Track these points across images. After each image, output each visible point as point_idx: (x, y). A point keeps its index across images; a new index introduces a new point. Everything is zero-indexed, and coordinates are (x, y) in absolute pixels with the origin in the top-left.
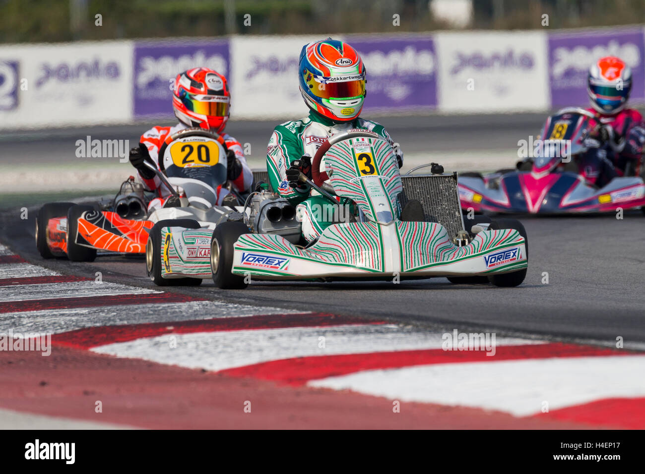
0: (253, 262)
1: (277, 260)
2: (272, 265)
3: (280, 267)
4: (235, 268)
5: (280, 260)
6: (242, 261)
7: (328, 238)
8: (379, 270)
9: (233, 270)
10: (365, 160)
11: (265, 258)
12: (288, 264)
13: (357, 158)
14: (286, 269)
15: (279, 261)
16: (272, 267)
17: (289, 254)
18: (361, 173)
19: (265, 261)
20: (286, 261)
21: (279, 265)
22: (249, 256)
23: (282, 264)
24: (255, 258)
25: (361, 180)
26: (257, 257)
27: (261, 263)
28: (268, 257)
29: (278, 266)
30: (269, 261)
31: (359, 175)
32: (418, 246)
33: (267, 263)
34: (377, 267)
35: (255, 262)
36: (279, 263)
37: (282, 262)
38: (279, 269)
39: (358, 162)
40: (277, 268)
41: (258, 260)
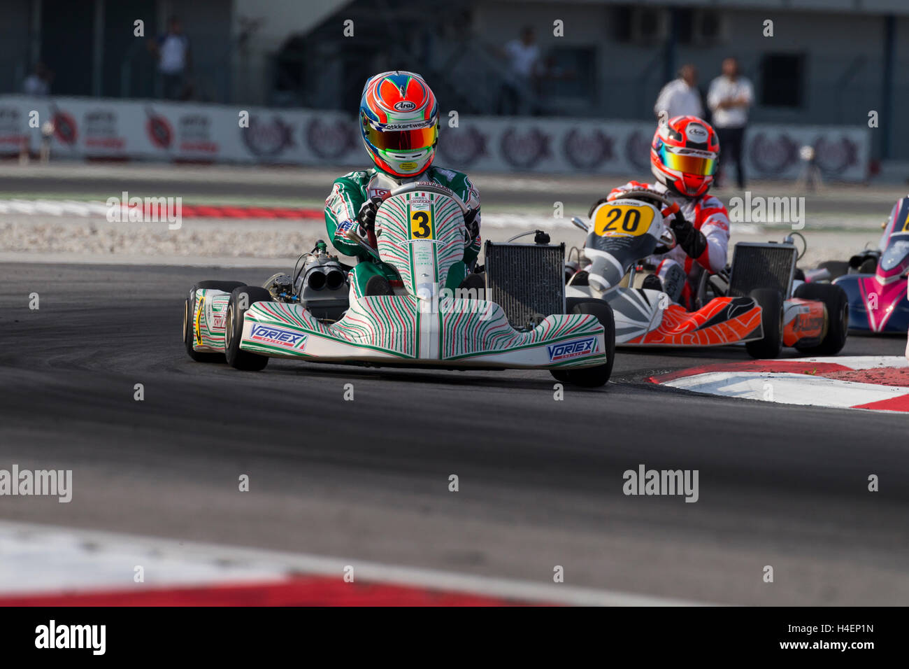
1: (293, 335)
2: (286, 342)
3: (295, 345)
4: (244, 342)
5: (296, 337)
6: (253, 334)
7: (356, 313)
8: (412, 356)
9: (241, 345)
10: (421, 219)
11: (279, 333)
12: (304, 341)
13: (412, 216)
14: (302, 347)
15: (294, 337)
16: (285, 344)
17: (308, 329)
18: (412, 235)
19: (279, 336)
20: (302, 338)
21: (294, 342)
22: (260, 329)
23: (297, 341)
24: (267, 332)
25: (410, 244)
26: (270, 331)
27: (274, 337)
28: (282, 332)
29: (292, 343)
30: (282, 336)
31: (410, 238)
32: (464, 329)
33: (280, 339)
34: (410, 352)
35: (266, 336)
36: (294, 340)
37: (298, 338)
38: (293, 347)
39: (412, 221)
40: (292, 345)
41: (270, 335)
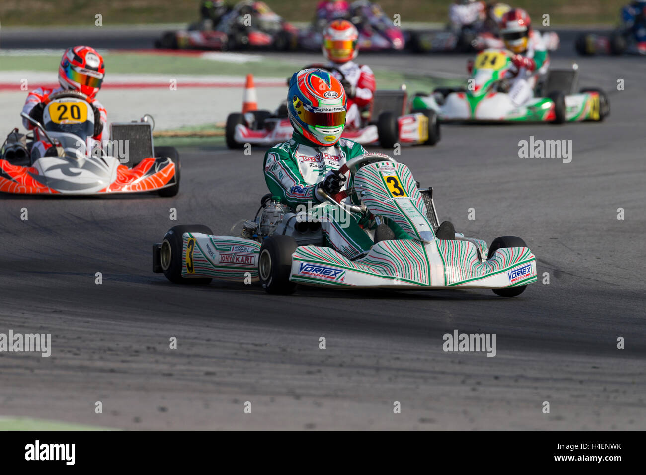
0: (310, 272)
1: (334, 271)
2: (329, 276)
3: (337, 278)
4: (293, 276)
5: (337, 272)
6: (301, 270)
7: (378, 253)
8: (426, 284)
9: (291, 278)
10: (392, 182)
11: (323, 269)
12: (344, 275)
13: (386, 181)
14: (342, 279)
15: (335, 272)
16: (328, 277)
17: (345, 266)
18: (392, 194)
19: (322, 271)
20: (342, 273)
21: (336, 276)
22: (307, 266)
23: (338, 275)
24: (313, 268)
25: (394, 201)
26: (315, 268)
27: (318, 273)
28: (325, 268)
29: (334, 276)
30: (326, 272)
31: (392, 197)
32: (458, 263)
33: (324, 274)
34: (424, 281)
35: (313, 272)
36: (335, 274)
37: (339, 273)
38: (335, 279)
39: (388, 184)
40: (334, 278)
41: (315, 270)
